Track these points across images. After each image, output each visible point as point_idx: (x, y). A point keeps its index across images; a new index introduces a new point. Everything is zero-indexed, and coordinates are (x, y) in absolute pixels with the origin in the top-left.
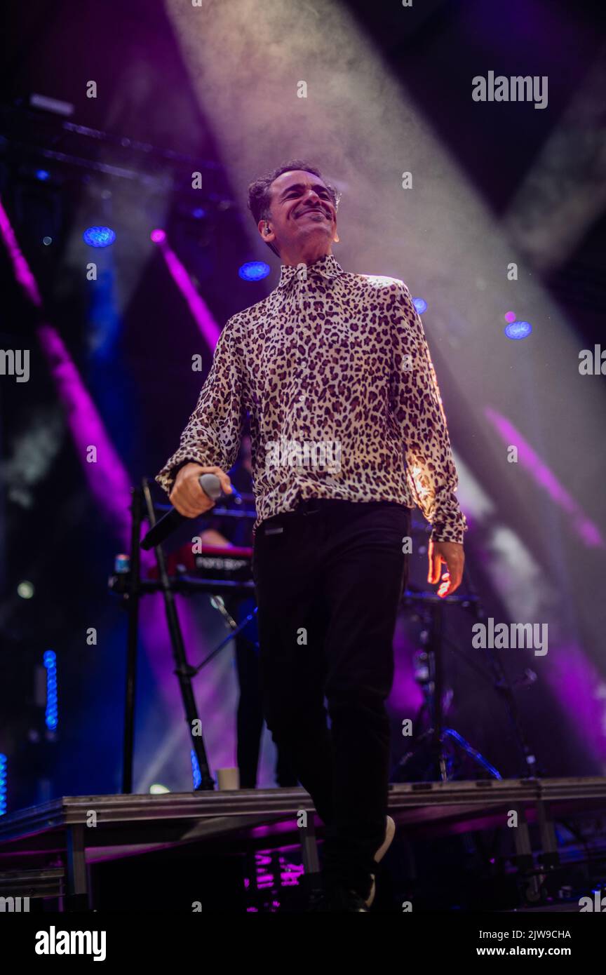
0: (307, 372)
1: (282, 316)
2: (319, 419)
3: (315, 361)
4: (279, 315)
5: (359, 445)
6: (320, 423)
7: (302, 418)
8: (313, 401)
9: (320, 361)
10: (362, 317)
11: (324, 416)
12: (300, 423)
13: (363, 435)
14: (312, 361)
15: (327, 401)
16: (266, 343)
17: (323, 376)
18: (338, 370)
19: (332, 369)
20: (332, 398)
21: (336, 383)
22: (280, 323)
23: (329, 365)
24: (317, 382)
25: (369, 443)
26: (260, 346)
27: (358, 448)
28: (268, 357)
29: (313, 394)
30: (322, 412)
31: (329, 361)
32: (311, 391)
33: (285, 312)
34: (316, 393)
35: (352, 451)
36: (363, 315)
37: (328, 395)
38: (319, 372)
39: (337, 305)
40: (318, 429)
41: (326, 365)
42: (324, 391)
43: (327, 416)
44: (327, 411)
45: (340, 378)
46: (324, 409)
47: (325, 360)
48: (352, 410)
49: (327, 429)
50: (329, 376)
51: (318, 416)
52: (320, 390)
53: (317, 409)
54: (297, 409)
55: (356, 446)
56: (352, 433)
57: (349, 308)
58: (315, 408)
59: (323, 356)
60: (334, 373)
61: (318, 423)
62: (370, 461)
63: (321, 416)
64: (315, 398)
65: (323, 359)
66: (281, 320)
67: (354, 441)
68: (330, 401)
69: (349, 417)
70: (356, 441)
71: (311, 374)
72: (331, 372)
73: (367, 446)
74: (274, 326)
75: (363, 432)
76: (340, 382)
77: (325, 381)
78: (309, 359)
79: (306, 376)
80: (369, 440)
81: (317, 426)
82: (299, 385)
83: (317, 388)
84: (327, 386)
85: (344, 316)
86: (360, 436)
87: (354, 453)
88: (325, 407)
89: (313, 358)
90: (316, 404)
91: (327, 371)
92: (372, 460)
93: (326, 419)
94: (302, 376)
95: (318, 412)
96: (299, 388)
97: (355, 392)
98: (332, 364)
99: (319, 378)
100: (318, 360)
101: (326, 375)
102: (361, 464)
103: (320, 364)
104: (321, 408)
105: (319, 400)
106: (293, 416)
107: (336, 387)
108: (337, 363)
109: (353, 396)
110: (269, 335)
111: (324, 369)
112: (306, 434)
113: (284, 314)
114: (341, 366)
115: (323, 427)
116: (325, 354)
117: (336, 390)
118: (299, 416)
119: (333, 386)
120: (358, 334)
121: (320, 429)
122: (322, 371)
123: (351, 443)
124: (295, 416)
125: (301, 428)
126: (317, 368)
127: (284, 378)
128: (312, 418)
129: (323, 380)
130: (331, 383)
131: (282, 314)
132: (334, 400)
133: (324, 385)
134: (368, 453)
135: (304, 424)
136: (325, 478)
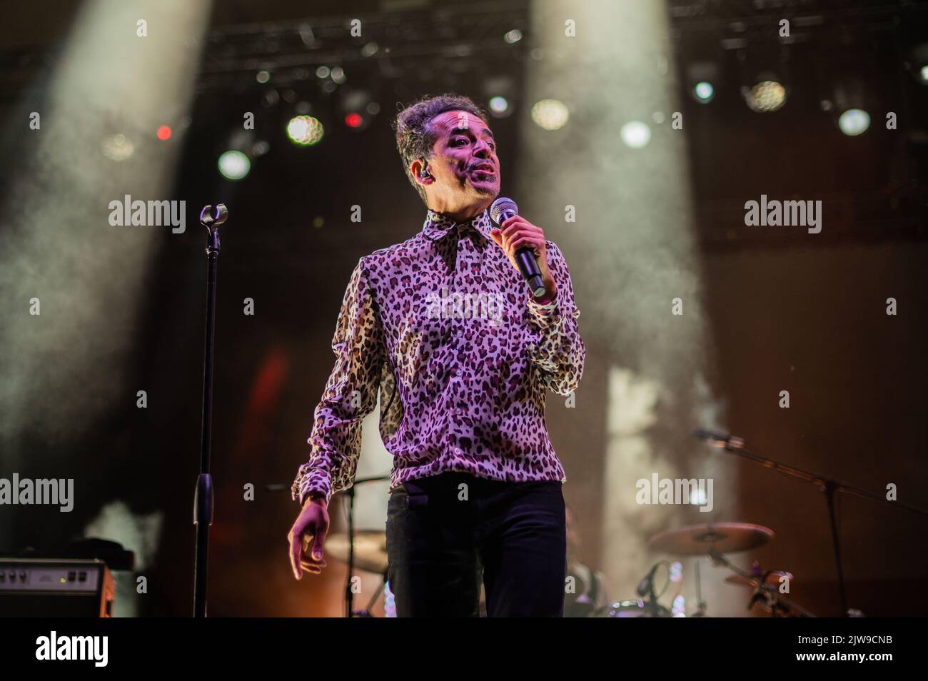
0: (463, 341)
1: (435, 274)
2: (477, 394)
3: (471, 330)
4: (431, 273)
5: (522, 426)
6: (477, 399)
7: (459, 394)
8: (470, 375)
9: (477, 330)
10: (518, 287)
11: (482, 392)
12: (457, 399)
13: (525, 414)
14: (468, 330)
15: (485, 375)
16: (414, 300)
17: (480, 347)
18: (496, 342)
19: (490, 341)
20: (489, 372)
21: (494, 355)
22: (433, 282)
23: (487, 336)
24: (474, 353)
25: (531, 423)
26: (407, 303)
27: (521, 429)
28: (419, 318)
29: (470, 367)
30: (479, 387)
31: (488, 333)
32: (467, 364)
33: (437, 270)
34: (473, 365)
35: (514, 433)
36: (519, 284)
37: (485, 368)
38: (476, 342)
39: (491, 270)
40: (475, 406)
41: (484, 336)
42: (482, 364)
43: (485, 392)
44: (485, 386)
45: (498, 351)
46: (481, 384)
47: (483, 330)
48: (511, 389)
49: (485, 405)
50: (487, 348)
51: (476, 392)
52: (477, 362)
53: (475, 383)
54: (454, 384)
55: (519, 427)
56: (512, 414)
57: (503, 274)
58: (472, 382)
59: (480, 326)
60: (492, 345)
61: (475, 399)
62: (531, 444)
63: (479, 392)
64: (472, 372)
65: (480, 329)
66: (433, 279)
67: (516, 422)
68: (488, 375)
69: (509, 395)
70: (518, 422)
71: (468, 344)
72: (490, 344)
73: (529, 426)
74: (425, 284)
75: (526, 410)
76: (499, 356)
77: (483, 353)
78: (466, 328)
79: (463, 346)
80: (530, 420)
81: (474, 403)
82: (455, 357)
83: (474, 360)
84: (484, 359)
85: (499, 283)
86: (522, 415)
87: (517, 434)
88: (482, 381)
89: (469, 327)
90: (473, 378)
91: (485, 342)
92: (533, 442)
93: (484, 394)
94: (459, 346)
95: (476, 387)
96: (455, 360)
97: (515, 370)
98: (491, 336)
99: (476, 349)
100: (475, 330)
101: (483, 347)
102: (523, 448)
103: (477, 333)
104: (478, 382)
105: (476, 374)
106: (449, 392)
107: (495, 359)
108: (496, 336)
109: (512, 375)
110: (417, 292)
111: (482, 339)
112: (464, 412)
113: (437, 272)
114: (500, 339)
115: (481, 405)
116: (483, 324)
117: (495, 363)
118: (456, 392)
119: (492, 359)
120: (515, 307)
121: (478, 406)
122: (479, 341)
123: (512, 424)
124: (452, 391)
125: (459, 405)
126: (474, 337)
127: (437, 347)
128: (470, 394)
129: (480, 351)
130: (489, 355)
131: (434, 271)
132: (492, 373)
133: (482, 357)
134: (529, 434)
135: (461, 401)
136: (483, 462)
